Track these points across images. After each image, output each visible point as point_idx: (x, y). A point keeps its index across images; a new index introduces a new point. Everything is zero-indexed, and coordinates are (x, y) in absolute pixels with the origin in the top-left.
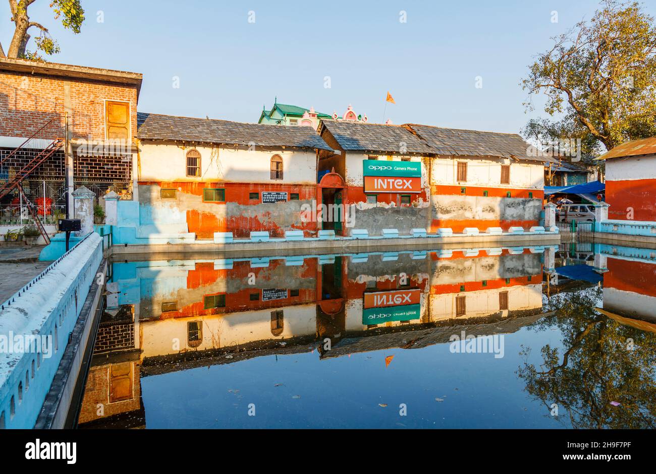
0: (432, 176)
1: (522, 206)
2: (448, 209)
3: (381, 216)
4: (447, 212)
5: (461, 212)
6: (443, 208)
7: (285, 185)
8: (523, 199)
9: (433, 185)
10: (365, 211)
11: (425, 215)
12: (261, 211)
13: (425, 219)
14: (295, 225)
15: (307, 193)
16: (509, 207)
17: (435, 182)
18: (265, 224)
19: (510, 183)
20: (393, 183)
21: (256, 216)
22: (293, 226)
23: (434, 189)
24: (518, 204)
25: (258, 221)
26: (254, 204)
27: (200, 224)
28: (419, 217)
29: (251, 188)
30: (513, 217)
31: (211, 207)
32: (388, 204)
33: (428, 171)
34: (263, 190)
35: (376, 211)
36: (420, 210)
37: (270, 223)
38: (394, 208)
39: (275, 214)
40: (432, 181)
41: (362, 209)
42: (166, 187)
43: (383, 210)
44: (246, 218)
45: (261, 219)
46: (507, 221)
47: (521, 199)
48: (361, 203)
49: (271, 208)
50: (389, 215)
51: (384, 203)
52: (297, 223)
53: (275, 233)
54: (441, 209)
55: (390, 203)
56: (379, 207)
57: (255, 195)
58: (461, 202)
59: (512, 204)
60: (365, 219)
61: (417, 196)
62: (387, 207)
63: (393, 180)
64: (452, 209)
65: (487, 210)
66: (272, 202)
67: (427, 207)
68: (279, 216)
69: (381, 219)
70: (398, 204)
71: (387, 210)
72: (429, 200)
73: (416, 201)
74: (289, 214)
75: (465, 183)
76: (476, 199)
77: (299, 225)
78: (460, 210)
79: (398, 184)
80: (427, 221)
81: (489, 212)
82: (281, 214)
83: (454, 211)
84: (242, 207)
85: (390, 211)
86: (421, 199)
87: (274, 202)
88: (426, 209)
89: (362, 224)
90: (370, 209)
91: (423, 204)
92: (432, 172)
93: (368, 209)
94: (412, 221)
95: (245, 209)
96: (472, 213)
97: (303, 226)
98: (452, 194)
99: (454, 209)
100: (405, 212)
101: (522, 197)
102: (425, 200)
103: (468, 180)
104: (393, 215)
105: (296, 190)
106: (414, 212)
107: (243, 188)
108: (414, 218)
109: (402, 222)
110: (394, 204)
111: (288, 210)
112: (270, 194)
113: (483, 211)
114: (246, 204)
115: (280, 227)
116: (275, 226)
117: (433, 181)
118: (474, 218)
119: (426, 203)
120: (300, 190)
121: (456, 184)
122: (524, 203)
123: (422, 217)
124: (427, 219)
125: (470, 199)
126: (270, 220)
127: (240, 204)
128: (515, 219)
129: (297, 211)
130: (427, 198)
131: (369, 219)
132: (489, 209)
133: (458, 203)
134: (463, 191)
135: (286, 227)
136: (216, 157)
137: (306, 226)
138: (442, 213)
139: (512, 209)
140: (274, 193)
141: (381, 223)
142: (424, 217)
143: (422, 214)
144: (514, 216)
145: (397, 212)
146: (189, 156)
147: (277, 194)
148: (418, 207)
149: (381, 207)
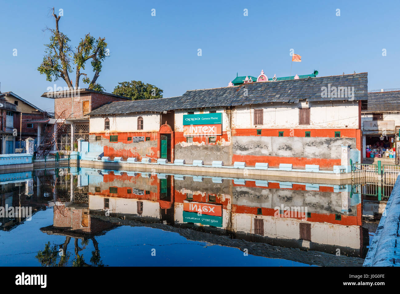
0: (232, 123)
1: (325, 145)
2: (246, 147)
3: (195, 151)
4: (245, 149)
5: (258, 149)
6: (241, 146)
7: (143, 133)
8: (328, 138)
9: (233, 129)
10: (185, 148)
11: (227, 151)
12: (132, 147)
13: (227, 154)
14: (148, 155)
15: (155, 136)
16: (309, 146)
17: (235, 127)
18: (134, 154)
19: (311, 123)
20: (201, 129)
21: (130, 150)
22: (147, 155)
23: (234, 132)
24: (322, 143)
25: (131, 152)
26: (129, 143)
27: (108, 152)
28: (222, 152)
29: (129, 135)
30: (315, 156)
31: (112, 145)
32: (200, 143)
33: (229, 119)
34: (133, 136)
35: (192, 147)
36: (223, 148)
37: (136, 153)
38: (204, 146)
39: (139, 149)
40: (232, 126)
41: (184, 146)
42: (97, 135)
43: (196, 147)
44: (126, 150)
45: (132, 151)
46: (308, 158)
47: (324, 139)
48: (183, 142)
49: (137, 145)
50: (200, 150)
51: (197, 142)
52: (149, 154)
53: (138, 159)
54: (240, 146)
55: (201, 142)
56: (194, 145)
57: (129, 139)
58: (257, 142)
59: (313, 143)
60: (186, 152)
61: (221, 137)
62: (199, 145)
63: (201, 127)
64: (249, 147)
65: (283, 148)
66: (137, 142)
67: (229, 145)
68: (140, 149)
69: (196, 153)
70: (207, 143)
71: (199, 147)
72: (230, 140)
73: (220, 141)
74: (145, 148)
75: (262, 126)
76: (272, 139)
77: (150, 155)
78: (256, 148)
79: (205, 129)
80: (229, 156)
81: (286, 150)
82: (141, 148)
83: (251, 148)
84: (124, 144)
85: (201, 148)
86: (223, 140)
87: (138, 142)
88: (228, 147)
89: (184, 156)
90: (189, 146)
91: (225, 143)
92: (233, 119)
93: (188, 146)
94: (218, 156)
95: (125, 146)
96: (268, 150)
97: (152, 155)
98: (249, 136)
99: (252, 147)
100: (212, 149)
101: (326, 136)
102: (227, 140)
103: (264, 123)
104: (203, 150)
105: (149, 135)
106: (218, 149)
107: (125, 135)
108: (219, 153)
109: (210, 156)
110: (204, 143)
111: (145, 147)
112: (136, 138)
113: (279, 149)
114: (126, 143)
115: (141, 156)
116: (138, 155)
117: (234, 126)
118: (270, 154)
119: (228, 142)
120: (151, 135)
121: (253, 127)
122: (328, 142)
123: (225, 152)
124: (229, 154)
125: (266, 139)
126: (136, 152)
127: (123, 143)
128: (317, 158)
129: (149, 147)
130: (228, 139)
131: (188, 153)
132: (285, 147)
133: (255, 142)
134: (259, 132)
135: (143, 155)
136: (115, 120)
137: (154, 156)
138: (240, 150)
139: (314, 148)
140: (138, 137)
141: (196, 156)
142: (227, 153)
143: (225, 151)
144: (317, 154)
145: (206, 148)
146: (106, 121)
147: (140, 138)
148: (222, 145)
149: (195, 145)
